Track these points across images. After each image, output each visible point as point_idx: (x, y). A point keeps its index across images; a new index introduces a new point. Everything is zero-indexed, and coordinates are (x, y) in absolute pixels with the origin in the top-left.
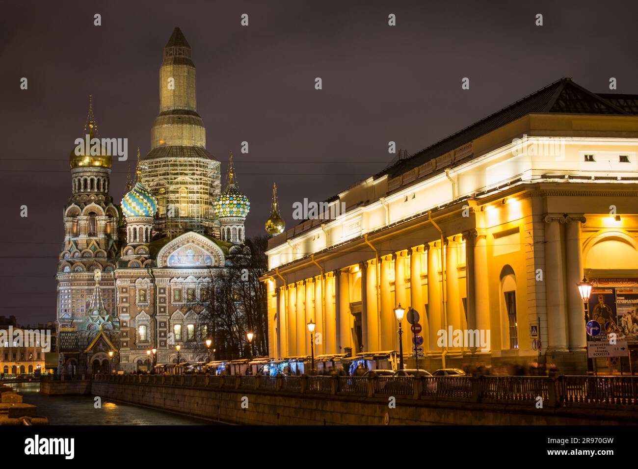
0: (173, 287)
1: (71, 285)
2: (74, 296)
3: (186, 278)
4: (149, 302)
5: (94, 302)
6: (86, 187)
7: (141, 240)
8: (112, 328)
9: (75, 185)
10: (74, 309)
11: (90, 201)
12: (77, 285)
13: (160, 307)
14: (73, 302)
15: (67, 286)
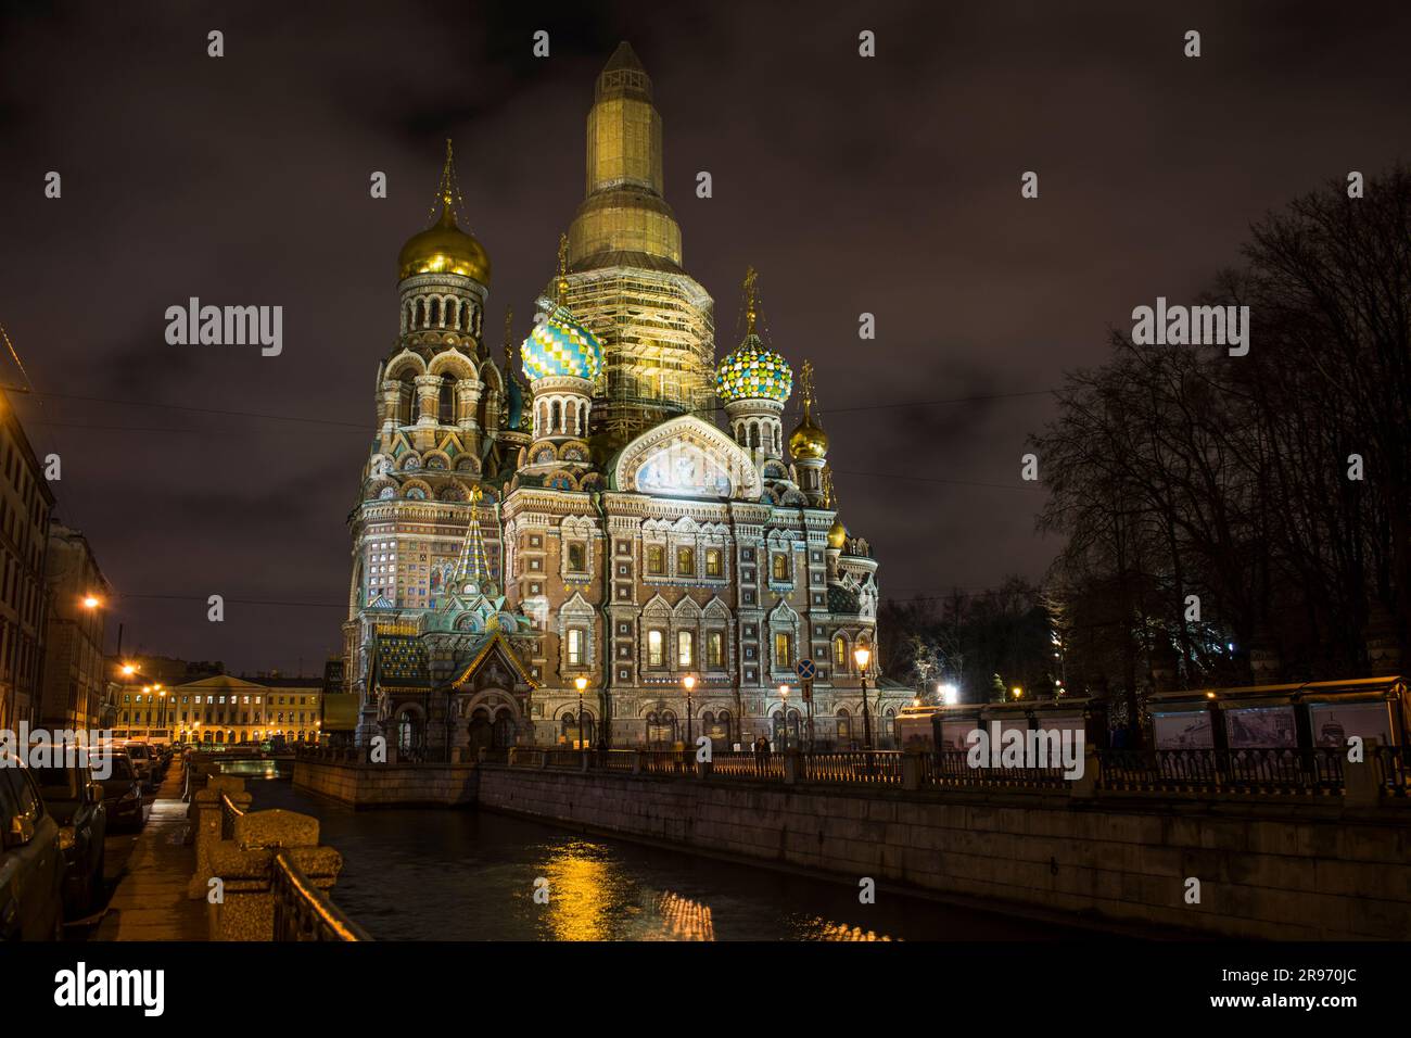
0: (647, 541)
1: (398, 530)
2: (402, 556)
3: (676, 521)
4: (592, 573)
5: (466, 562)
6: (435, 319)
7: (570, 431)
8: (516, 628)
9: (410, 313)
10: (402, 588)
11: (446, 347)
12: (412, 531)
13: (619, 587)
14: (400, 570)
15: (385, 532)
